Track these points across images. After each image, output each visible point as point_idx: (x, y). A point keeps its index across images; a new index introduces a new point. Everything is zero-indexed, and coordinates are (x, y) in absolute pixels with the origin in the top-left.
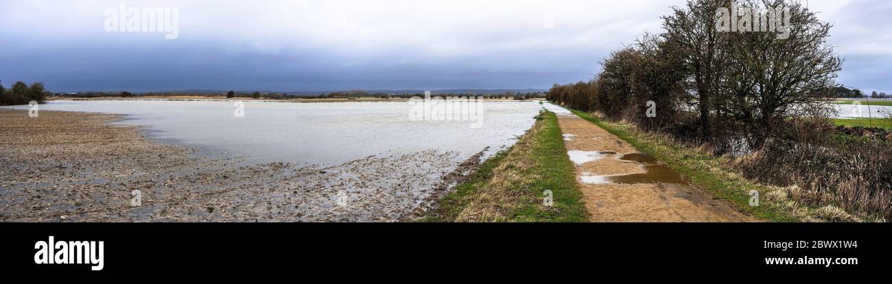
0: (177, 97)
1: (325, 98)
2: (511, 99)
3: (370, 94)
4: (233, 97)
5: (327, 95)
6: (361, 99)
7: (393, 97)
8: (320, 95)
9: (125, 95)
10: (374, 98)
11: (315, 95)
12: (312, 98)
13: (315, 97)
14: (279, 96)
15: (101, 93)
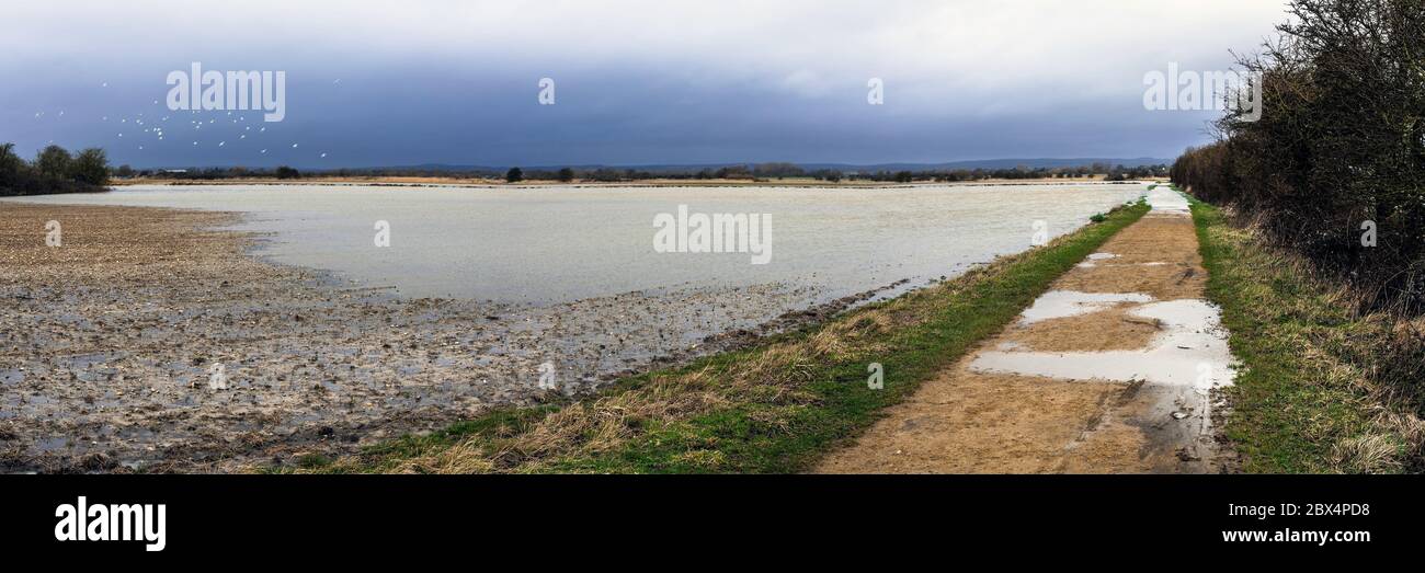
0: (395, 178)
1: (710, 178)
2: (1098, 179)
3: (806, 171)
4: (520, 179)
5: (715, 170)
6: (787, 181)
7: (852, 178)
8: (700, 170)
9: (286, 174)
10: (814, 181)
11: (689, 172)
12: (682, 177)
13: (689, 177)
14: (617, 176)
15: (238, 169)
